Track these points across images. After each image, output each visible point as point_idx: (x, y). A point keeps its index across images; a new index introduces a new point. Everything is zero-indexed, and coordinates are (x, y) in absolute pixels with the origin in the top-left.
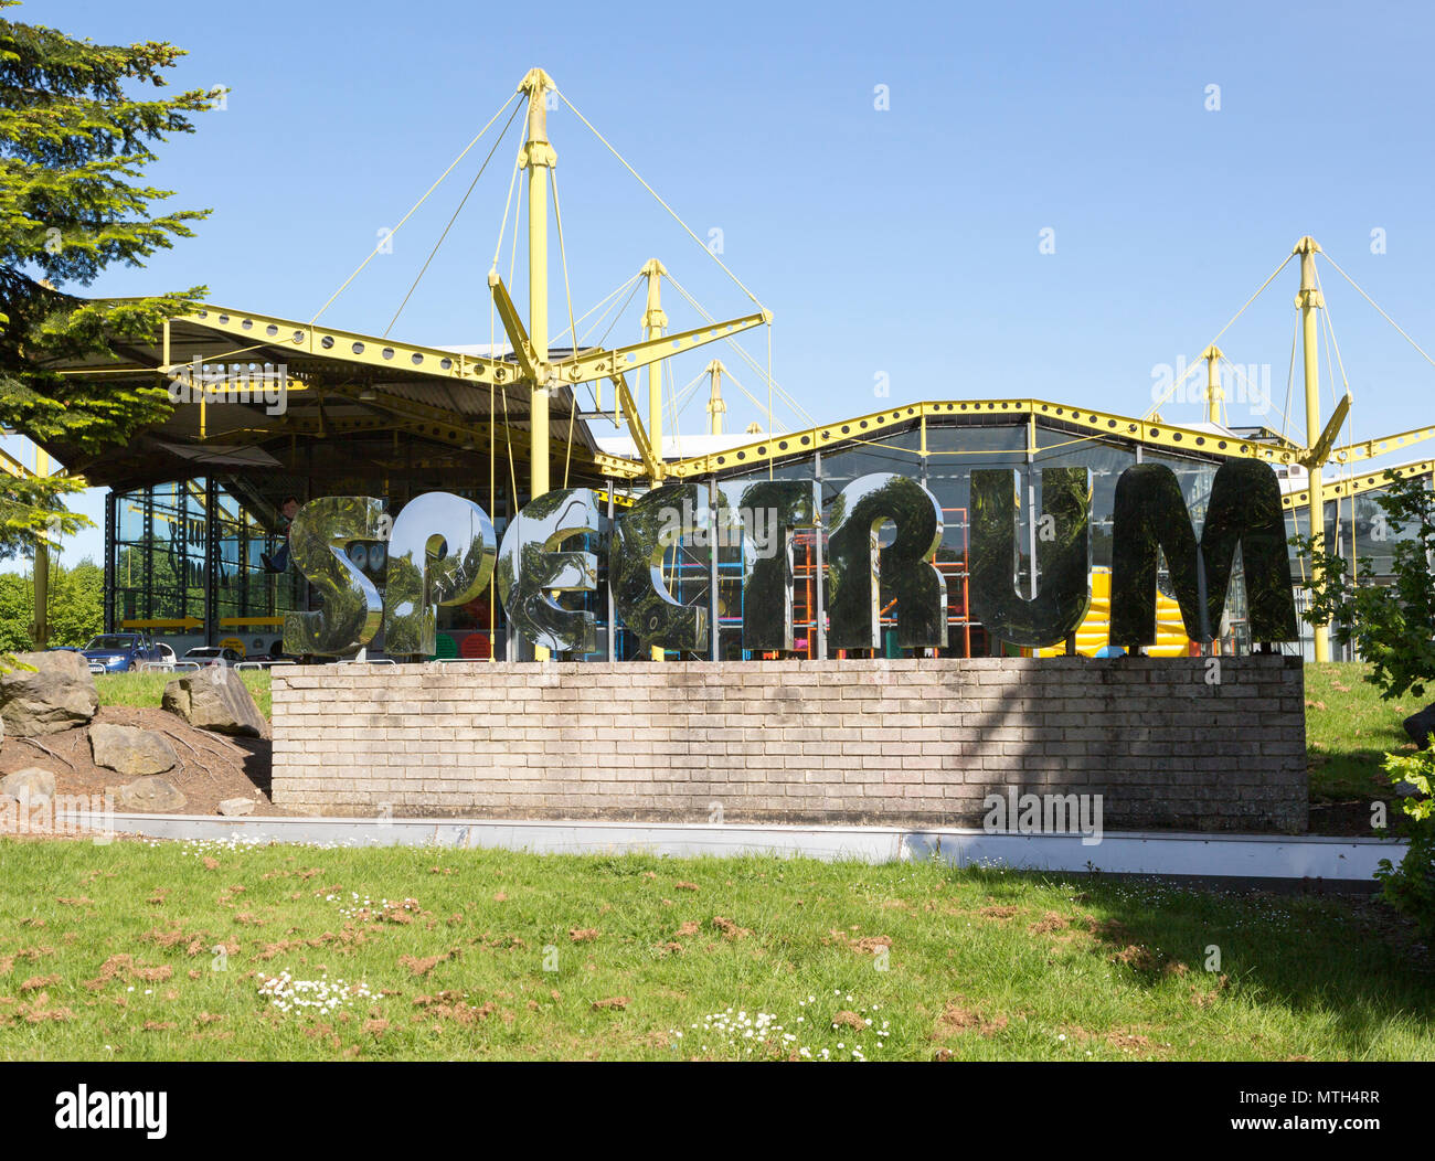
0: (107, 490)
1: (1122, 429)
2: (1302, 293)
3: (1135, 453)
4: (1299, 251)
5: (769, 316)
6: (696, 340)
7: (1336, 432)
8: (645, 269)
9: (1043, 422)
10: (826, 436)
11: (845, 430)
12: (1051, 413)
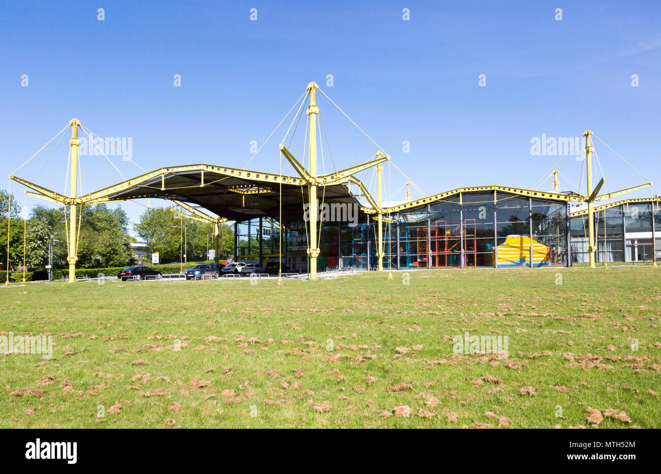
0: (235, 222)
1: (524, 193)
2: (586, 148)
3: (529, 200)
4: (585, 135)
5: (389, 157)
6: (364, 167)
7: (598, 191)
8: (377, 154)
9: (498, 192)
10: (431, 199)
11: (436, 197)
12: (501, 189)
